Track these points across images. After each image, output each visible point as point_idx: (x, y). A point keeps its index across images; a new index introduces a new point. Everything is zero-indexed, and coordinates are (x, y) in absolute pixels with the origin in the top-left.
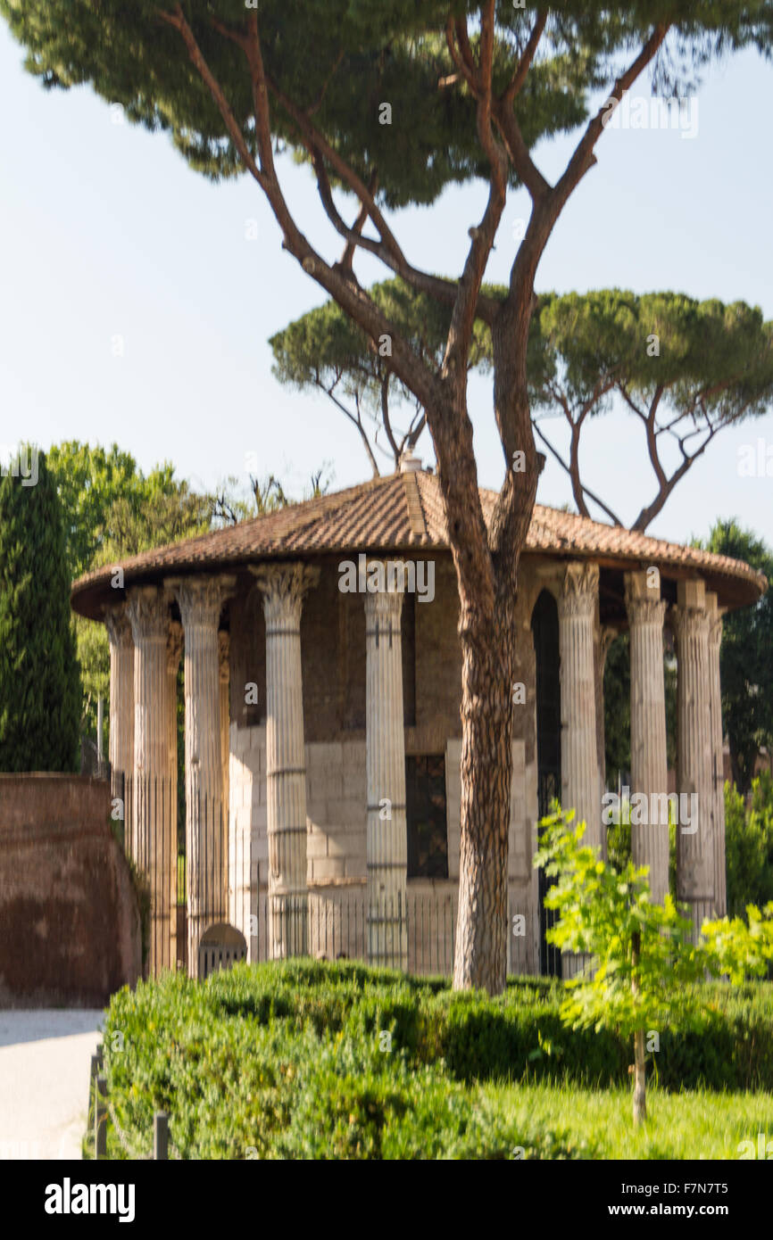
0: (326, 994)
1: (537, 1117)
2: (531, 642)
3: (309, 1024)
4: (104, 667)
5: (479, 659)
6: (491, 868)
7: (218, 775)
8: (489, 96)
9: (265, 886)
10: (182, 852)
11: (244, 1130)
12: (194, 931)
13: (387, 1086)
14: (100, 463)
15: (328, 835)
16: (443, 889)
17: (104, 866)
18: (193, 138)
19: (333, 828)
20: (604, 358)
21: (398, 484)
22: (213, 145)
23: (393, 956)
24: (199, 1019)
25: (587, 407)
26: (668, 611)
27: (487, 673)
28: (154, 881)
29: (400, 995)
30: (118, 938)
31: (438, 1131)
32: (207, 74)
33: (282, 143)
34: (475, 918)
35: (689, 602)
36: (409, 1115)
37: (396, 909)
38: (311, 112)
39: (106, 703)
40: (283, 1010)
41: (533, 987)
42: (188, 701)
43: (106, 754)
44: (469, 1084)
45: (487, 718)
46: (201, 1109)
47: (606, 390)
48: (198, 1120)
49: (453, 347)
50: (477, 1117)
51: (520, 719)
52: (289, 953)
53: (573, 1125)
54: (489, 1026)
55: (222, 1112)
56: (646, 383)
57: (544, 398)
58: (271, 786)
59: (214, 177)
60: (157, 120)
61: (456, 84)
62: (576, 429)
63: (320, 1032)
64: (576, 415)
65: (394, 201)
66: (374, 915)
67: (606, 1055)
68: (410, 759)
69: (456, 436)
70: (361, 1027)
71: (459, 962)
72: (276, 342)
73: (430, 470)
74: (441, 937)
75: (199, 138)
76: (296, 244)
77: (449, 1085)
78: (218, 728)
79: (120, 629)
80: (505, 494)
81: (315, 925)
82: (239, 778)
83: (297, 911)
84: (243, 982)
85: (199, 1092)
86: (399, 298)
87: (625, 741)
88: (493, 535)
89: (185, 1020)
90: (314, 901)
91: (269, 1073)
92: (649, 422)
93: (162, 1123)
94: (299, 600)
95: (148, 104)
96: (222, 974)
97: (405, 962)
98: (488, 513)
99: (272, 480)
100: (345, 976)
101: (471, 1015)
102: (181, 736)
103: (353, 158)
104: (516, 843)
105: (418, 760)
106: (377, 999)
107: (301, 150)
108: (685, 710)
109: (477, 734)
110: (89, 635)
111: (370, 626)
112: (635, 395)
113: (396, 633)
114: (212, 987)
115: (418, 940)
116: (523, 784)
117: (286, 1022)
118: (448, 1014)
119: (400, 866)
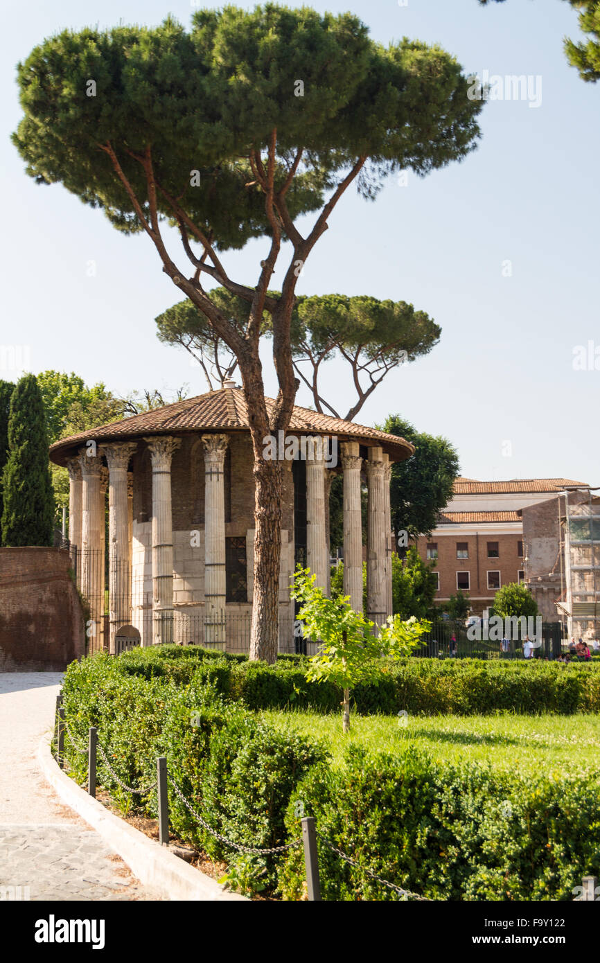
0: (182, 663)
1: (291, 729)
2: (291, 478)
3: (172, 680)
4: (67, 490)
5: (264, 487)
6: (269, 597)
7: (127, 547)
8: (272, 193)
9: (151, 606)
10: (107, 588)
11: (137, 736)
12: (113, 629)
13: (212, 713)
14: (65, 382)
15: (184, 579)
16: (245, 608)
17: (65, 595)
18: (116, 212)
19: (187, 576)
20: (331, 330)
21: (222, 395)
22: (126, 215)
23: (218, 643)
24: (114, 677)
25: (322, 356)
26: (363, 462)
27: (268, 495)
28: (92, 604)
29: (221, 664)
30: (72, 633)
31: (239, 737)
32: (124, 178)
33: (163, 216)
34: (261, 623)
35: (374, 458)
36: (224, 728)
37: (220, 618)
38: (178, 199)
39: (67, 509)
40: (159, 672)
41: (291, 659)
42: (111, 508)
43: (67, 536)
44: (257, 711)
45: (268, 518)
46: (114, 726)
47: (331, 348)
48: (113, 731)
49: (252, 323)
50: (260, 729)
51: (285, 518)
52: (163, 642)
53: (311, 733)
54: (268, 680)
55: (125, 726)
56: (352, 344)
57: (299, 351)
58: (154, 553)
59: (127, 233)
60: (96, 202)
61: (255, 186)
62: (316, 366)
63: (177, 684)
64: (316, 360)
65: (222, 247)
66: (208, 622)
67: (329, 696)
68: (227, 539)
69: (253, 371)
70: (200, 681)
71: (252, 646)
72: (159, 320)
73: (240, 387)
74: (243, 632)
75: (119, 212)
76: (170, 269)
77: (246, 713)
78: (127, 523)
79: (75, 470)
80: (279, 401)
81: (177, 626)
82: (137, 548)
83: (167, 619)
84: (138, 657)
85: (114, 716)
86: (224, 298)
87: (340, 530)
88: (272, 422)
89: (106, 677)
90: (176, 614)
91: (151, 705)
92: (354, 363)
93: (94, 732)
94: (170, 455)
95: (92, 193)
96: (127, 653)
97: (224, 645)
98: (269, 410)
99: (156, 392)
100: (192, 654)
101: (258, 674)
102: (107, 526)
103: (200, 224)
104: (283, 583)
105: (232, 540)
106: (210, 666)
107: (173, 219)
108: (372, 515)
109: (262, 526)
110: (59, 473)
111: (208, 470)
112: (347, 350)
113: (221, 473)
114: (121, 660)
115: (231, 635)
116: (287, 552)
117: (160, 678)
118: (246, 673)
119: (223, 595)
